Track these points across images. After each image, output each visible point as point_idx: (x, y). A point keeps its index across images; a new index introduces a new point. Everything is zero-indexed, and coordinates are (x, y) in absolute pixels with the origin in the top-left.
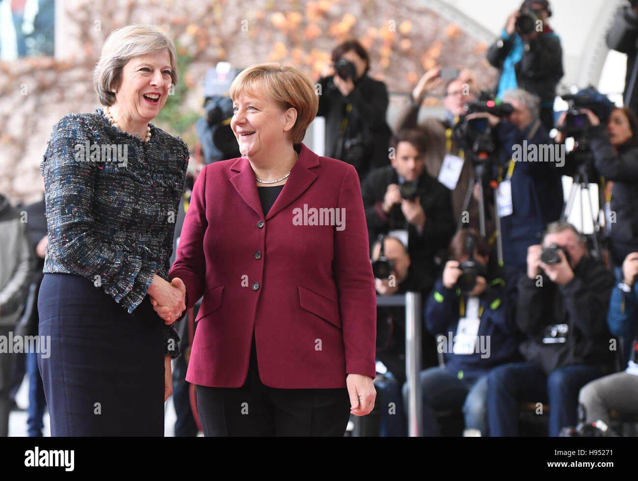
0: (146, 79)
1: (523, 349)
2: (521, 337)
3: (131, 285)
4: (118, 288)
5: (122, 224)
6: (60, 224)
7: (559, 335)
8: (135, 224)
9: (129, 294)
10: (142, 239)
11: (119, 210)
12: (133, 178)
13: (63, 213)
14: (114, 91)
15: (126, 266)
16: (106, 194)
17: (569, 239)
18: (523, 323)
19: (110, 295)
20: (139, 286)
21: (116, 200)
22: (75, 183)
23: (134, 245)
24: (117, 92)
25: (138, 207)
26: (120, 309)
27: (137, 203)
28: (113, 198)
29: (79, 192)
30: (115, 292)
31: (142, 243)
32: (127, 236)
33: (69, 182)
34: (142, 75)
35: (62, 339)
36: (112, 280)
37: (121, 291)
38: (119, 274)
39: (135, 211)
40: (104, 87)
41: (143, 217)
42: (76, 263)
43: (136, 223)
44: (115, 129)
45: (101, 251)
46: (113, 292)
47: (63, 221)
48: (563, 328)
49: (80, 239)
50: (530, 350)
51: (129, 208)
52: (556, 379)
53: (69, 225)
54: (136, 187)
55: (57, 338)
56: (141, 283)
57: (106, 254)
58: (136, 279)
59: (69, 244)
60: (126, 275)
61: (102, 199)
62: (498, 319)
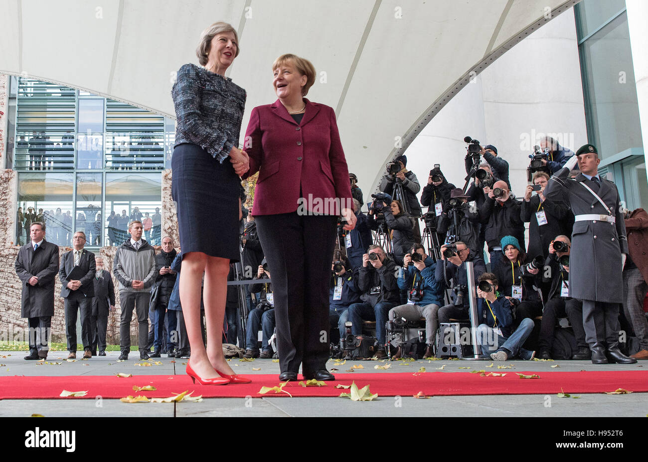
0: (224, 44)
1: (361, 297)
2: (361, 293)
3: (222, 147)
4: (215, 149)
5: (217, 117)
6: (183, 113)
7: (376, 291)
8: (223, 118)
9: (220, 153)
10: (227, 127)
11: (215, 109)
12: (220, 94)
13: (184, 108)
14: (207, 54)
15: (219, 138)
16: (207, 101)
17: (379, 251)
18: (361, 287)
19: (210, 154)
20: (226, 148)
21: (213, 103)
22: (190, 93)
23: (222, 130)
24: (209, 54)
25: (224, 108)
26: (216, 161)
27: (224, 106)
28: (211, 103)
29: (193, 98)
30: (213, 151)
31: (227, 129)
32: (219, 125)
33: (187, 93)
34: (222, 42)
35: (185, 177)
36: (212, 145)
37: (216, 150)
38: (215, 141)
39: (223, 110)
40: (202, 53)
41: (227, 114)
42: (192, 133)
43: (223, 116)
44: (209, 72)
45: (206, 128)
46: (212, 151)
47: (185, 111)
48: (378, 288)
49: (195, 120)
50: (365, 298)
51: (220, 108)
52: (378, 307)
53: (189, 113)
54: (223, 99)
55: (182, 177)
56: (227, 146)
57: (208, 130)
58: (225, 144)
59: (189, 123)
60: (220, 142)
61: (205, 104)
62: (351, 285)
